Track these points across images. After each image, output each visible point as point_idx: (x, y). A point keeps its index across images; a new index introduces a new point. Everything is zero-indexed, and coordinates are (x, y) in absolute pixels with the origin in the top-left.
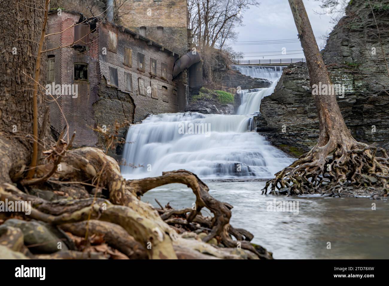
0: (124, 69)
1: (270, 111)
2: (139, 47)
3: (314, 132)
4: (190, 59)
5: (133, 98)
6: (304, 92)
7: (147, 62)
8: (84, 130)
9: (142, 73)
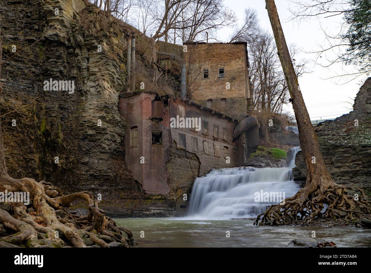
0: (191, 135)
1: (302, 163)
2: (204, 116)
3: (340, 179)
4: (248, 123)
5: (199, 157)
6: (330, 146)
7: (211, 127)
8: (160, 183)
9: (206, 137)
